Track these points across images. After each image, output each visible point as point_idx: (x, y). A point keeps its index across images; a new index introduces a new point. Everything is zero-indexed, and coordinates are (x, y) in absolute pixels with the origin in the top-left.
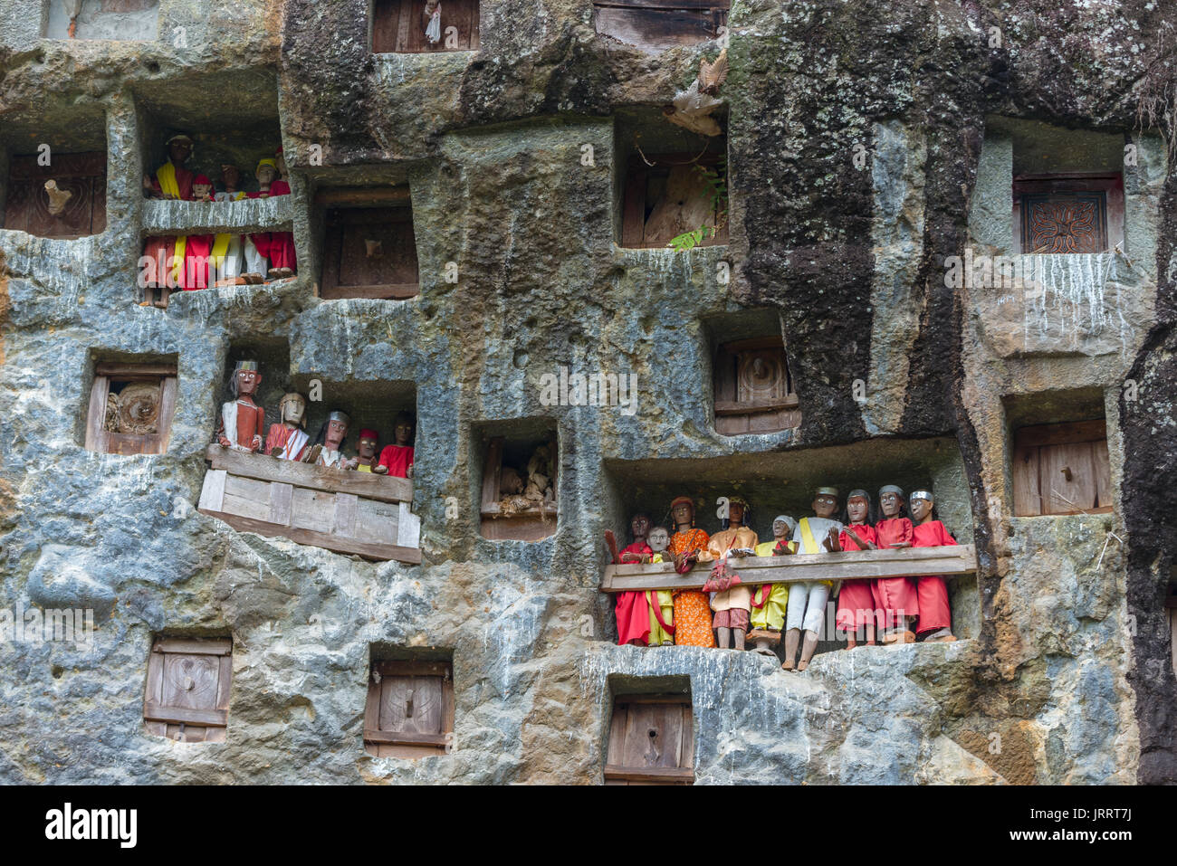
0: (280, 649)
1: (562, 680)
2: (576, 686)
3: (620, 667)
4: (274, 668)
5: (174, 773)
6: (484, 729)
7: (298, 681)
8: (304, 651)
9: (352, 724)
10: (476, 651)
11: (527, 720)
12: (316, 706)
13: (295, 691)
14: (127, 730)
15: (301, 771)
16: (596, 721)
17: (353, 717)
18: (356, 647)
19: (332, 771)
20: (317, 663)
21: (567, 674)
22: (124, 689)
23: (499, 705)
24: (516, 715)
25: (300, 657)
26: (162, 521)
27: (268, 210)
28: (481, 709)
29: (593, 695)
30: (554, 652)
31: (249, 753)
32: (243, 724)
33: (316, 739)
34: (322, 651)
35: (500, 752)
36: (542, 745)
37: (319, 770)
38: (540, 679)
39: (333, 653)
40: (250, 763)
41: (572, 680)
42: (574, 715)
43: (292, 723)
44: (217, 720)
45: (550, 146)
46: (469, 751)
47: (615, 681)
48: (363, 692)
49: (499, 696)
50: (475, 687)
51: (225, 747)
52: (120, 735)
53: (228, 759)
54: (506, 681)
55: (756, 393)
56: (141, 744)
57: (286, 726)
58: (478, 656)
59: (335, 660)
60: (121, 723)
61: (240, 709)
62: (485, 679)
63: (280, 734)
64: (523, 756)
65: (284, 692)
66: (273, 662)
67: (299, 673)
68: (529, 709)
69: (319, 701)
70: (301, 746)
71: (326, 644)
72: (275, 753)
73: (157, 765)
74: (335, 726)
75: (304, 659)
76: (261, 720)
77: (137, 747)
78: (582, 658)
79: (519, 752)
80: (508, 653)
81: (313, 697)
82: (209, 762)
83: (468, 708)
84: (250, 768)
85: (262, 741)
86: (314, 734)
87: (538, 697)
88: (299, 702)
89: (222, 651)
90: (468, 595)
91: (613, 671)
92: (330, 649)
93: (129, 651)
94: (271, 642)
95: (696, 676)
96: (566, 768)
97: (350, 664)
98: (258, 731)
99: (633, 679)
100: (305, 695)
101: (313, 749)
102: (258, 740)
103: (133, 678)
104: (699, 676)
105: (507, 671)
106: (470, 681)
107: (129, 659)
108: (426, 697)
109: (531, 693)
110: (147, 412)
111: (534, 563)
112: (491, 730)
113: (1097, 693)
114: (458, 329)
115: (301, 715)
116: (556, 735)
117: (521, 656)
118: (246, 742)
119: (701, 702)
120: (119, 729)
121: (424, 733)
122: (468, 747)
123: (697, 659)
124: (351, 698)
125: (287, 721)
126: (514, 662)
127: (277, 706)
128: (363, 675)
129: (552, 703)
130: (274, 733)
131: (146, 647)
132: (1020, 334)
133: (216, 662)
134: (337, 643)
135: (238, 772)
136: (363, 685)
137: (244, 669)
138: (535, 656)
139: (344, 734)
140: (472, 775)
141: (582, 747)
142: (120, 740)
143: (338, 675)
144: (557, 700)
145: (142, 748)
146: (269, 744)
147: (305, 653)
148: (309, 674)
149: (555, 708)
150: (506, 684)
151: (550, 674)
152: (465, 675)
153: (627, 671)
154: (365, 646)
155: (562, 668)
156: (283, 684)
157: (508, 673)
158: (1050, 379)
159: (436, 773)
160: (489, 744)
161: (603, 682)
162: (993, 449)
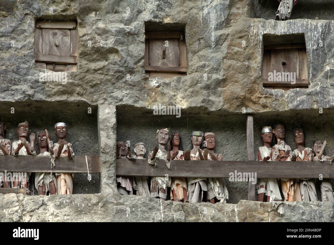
0: (101, 25)
1: (241, 38)
2: (248, 41)
3: (269, 31)
4: (99, 35)
5: (53, 87)
6: (203, 62)
7: (112, 40)
8: (113, 26)
9: (139, 61)
10: (197, 25)
11: (225, 58)
12: (121, 53)
13: (111, 46)
14: (27, 66)
15: (115, 85)
16: (259, 58)
17: (140, 58)
18: (138, 24)
19: (130, 85)
20: (120, 32)
21: (243, 34)
22: (24, 46)
23: (210, 51)
24: (219, 55)
25: (111, 29)
28: (201, 53)
29: (256, 45)
30: (235, 24)
31: (89, 77)
32: (86, 62)
33: (121, 69)
34: (122, 26)
35: (213, 73)
36: (233, 69)
37: (124, 84)
38: (230, 38)
39: (127, 27)
40: (91, 81)
41: (246, 37)
42: (247, 55)
43: (110, 61)
44: (71, 61)
46: (197, 73)
47: (266, 37)
48: (143, 46)
49: (210, 46)
50: (197, 42)
51: (78, 73)
52: (24, 69)
53: (80, 80)
54: (213, 39)
56: (35, 73)
57: (107, 63)
58: (198, 27)
59: (128, 30)
60: (24, 63)
61: (83, 55)
62: (202, 38)
63: (104, 67)
64: (224, 75)
65: (105, 46)
66: (98, 32)
67: (112, 37)
68: (225, 52)
69: (122, 50)
70: (115, 73)
71: (123, 23)
72: (102, 77)
73: (44, 83)
74: (131, 63)
75: (113, 30)
76: (94, 61)
77: (33, 75)
78: (250, 26)
79: (222, 73)
80: (213, 24)
81: (119, 49)
82: (71, 81)
83: (195, 53)
84: (90, 84)
85: (96, 71)
86: (121, 66)
87: (230, 46)
88: (113, 51)
89: (71, 27)
91: (265, 32)
92: (125, 25)
93: (26, 27)
94: (96, 22)
95: (307, 33)
96: (246, 80)
97: (136, 32)
98: (93, 66)
99: (275, 36)
100: (115, 47)
101: (120, 74)
102: (94, 70)
103: (28, 40)
104: (309, 34)
105: (213, 34)
106: (194, 40)
107: (25, 31)
109: (226, 44)
112: (207, 63)
115: (113, 57)
116: (239, 64)
117: (219, 27)
118: (88, 71)
119: (310, 46)
120: (22, 66)
121: (172, 66)
122: (196, 71)
123: (307, 25)
124: (138, 49)
125: (107, 60)
126: (216, 29)
127: (102, 53)
128: (143, 38)
129: (236, 49)
130: (101, 66)
131: (33, 25)
133: (69, 32)
134: (128, 22)
135: (84, 86)
136: (143, 42)
137: (84, 35)
138: (226, 27)
139: (135, 66)
140: (200, 85)
141: (252, 70)
142: (24, 71)
143: (130, 38)
144: (239, 47)
145: (36, 75)
146: (99, 72)
147: (114, 27)
148: (116, 37)
149: (238, 51)
150: (213, 40)
151: (234, 35)
152: (192, 37)
153: (272, 32)
154: (143, 23)
155: (241, 32)
156: (104, 42)
157: (214, 35)
159: (181, 84)
160: (207, 70)
161: (261, 38)
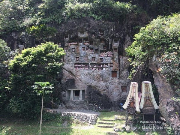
0: (89, 57)
22: (84, 59)
26: (85, 53)
27: (88, 42)
28: (96, 59)
44: (87, 60)
45: (98, 40)
55: (105, 48)
80: (97, 57)
89: (87, 57)
90: (95, 55)
104: (103, 58)
108: (94, 59)
110: (84, 49)
111: (98, 54)
113: (117, 59)
114: (95, 46)
124: (92, 59)
127: (89, 59)
131: (84, 57)
132: (114, 46)
134: (91, 57)
153: (101, 58)
155: (99, 58)
158: (115, 48)
162: (113, 50)
